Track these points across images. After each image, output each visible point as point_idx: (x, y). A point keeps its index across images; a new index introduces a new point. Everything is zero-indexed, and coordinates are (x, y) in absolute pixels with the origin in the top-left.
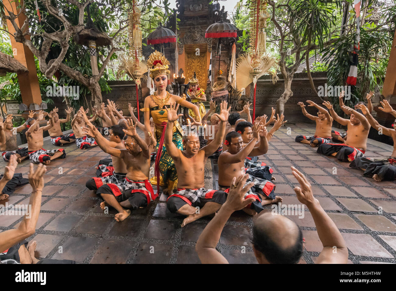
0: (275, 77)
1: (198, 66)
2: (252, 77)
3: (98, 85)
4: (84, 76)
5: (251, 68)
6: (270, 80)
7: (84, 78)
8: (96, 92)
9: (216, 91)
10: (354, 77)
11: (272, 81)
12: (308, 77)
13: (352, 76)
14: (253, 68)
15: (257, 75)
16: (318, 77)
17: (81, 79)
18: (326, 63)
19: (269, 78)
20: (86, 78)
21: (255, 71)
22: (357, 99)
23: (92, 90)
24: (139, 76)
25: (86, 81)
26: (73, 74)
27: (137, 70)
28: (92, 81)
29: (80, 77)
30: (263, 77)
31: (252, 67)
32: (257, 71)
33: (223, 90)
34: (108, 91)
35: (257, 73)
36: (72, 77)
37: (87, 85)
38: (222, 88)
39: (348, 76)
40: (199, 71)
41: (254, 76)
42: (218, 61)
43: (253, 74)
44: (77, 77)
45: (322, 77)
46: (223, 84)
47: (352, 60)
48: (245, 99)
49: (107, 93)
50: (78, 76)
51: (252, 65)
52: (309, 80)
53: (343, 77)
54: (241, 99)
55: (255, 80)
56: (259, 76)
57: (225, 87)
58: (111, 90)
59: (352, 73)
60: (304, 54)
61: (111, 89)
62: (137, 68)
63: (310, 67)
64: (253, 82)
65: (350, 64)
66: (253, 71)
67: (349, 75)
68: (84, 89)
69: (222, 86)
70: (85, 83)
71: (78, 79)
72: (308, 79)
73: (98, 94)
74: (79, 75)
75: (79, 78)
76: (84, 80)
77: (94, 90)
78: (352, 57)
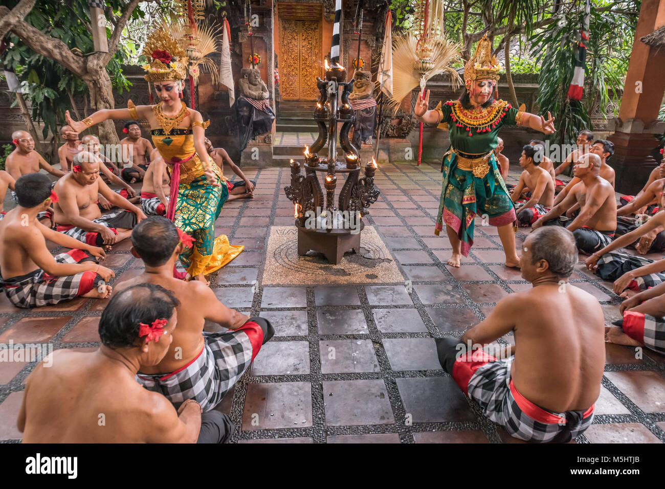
0: (457, 80)
1: (303, 47)
2: (417, 76)
3: (104, 73)
4: (74, 52)
5: (414, 59)
6: (449, 84)
7: (72, 55)
8: (100, 88)
9: (353, 99)
10: (580, 86)
11: (451, 86)
12: (506, 82)
13: (576, 84)
14: (420, 59)
15: (427, 73)
16: (522, 83)
17: (66, 57)
18: (538, 60)
19: (446, 81)
20: (77, 55)
21: (424, 65)
22: (584, 123)
23: (91, 84)
24: (197, 59)
25: (77, 61)
26: (45, 45)
27: (192, 47)
28: (93, 63)
29: (64, 54)
30: (436, 78)
31: (417, 58)
32: (428, 65)
33: (366, 97)
34: (124, 88)
35: (427, 69)
36: (45, 53)
37: (78, 71)
38: (364, 94)
39: (570, 85)
40: (307, 57)
41: (421, 75)
42: (358, 42)
43: (419, 71)
44: (56, 51)
45: (527, 83)
46: (367, 85)
47: (577, 57)
48: (403, 117)
49: (121, 91)
50: (58, 50)
51: (417, 54)
52: (507, 88)
53: (564, 84)
54: (397, 117)
55: (423, 83)
56: (431, 75)
57: (370, 92)
58: (129, 86)
59: (576, 81)
60: (503, 41)
61: (131, 84)
62: (193, 42)
63: (510, 64)
64: (419, 86)
65: (575, 63)
66: (420, 65)
67: (572, 83)
68: (69, 81)
69: (365, 90)
70: (74, 66)
71: (58, 57)
72: (507, 86)
73: (105, 94)
74: (59, 48)
75: (61, 54)
76: (71, 60)
77: (96, 83)
78: (578, 52)
